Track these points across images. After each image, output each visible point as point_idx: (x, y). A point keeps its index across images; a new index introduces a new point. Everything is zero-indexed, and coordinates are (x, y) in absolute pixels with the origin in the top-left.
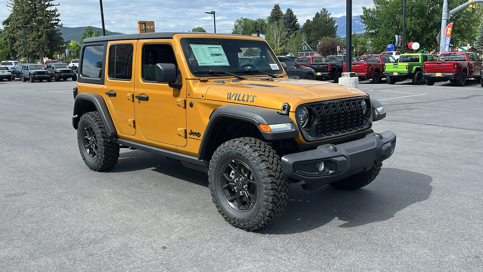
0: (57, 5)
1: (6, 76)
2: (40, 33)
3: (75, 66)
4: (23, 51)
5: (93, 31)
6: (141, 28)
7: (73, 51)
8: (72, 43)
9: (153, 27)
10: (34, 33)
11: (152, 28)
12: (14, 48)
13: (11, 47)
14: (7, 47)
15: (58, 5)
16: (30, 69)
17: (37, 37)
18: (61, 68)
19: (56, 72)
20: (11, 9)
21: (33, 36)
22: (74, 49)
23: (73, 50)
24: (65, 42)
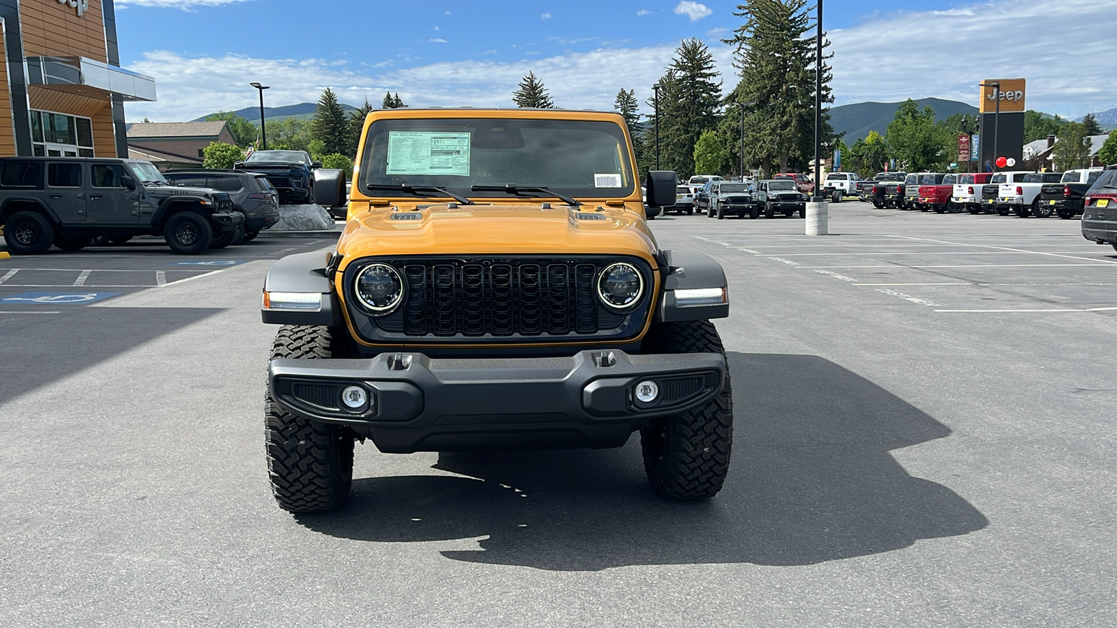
0: (828, 57)
1: (684, 206)
2: (785, 118)
3: (833, 186)
4: (751, 156)
5: (916, 109)
6: (989, 96)
7: (867, 155)
8: (870, 136)
9: (1021, 93)
10: (776, 119)
11: (1019, 95)
12: (736, 149)
13: (731, 149)
14: (725, 149)
15: (831, 56)
16: (722, 192)
17: (780, 127)
18: (780, 190)
19: (768, 199)
20: (740, 71)
21: (773, 124)
22: (869, 149)
23: (867, 152)
24: (835, 136)
